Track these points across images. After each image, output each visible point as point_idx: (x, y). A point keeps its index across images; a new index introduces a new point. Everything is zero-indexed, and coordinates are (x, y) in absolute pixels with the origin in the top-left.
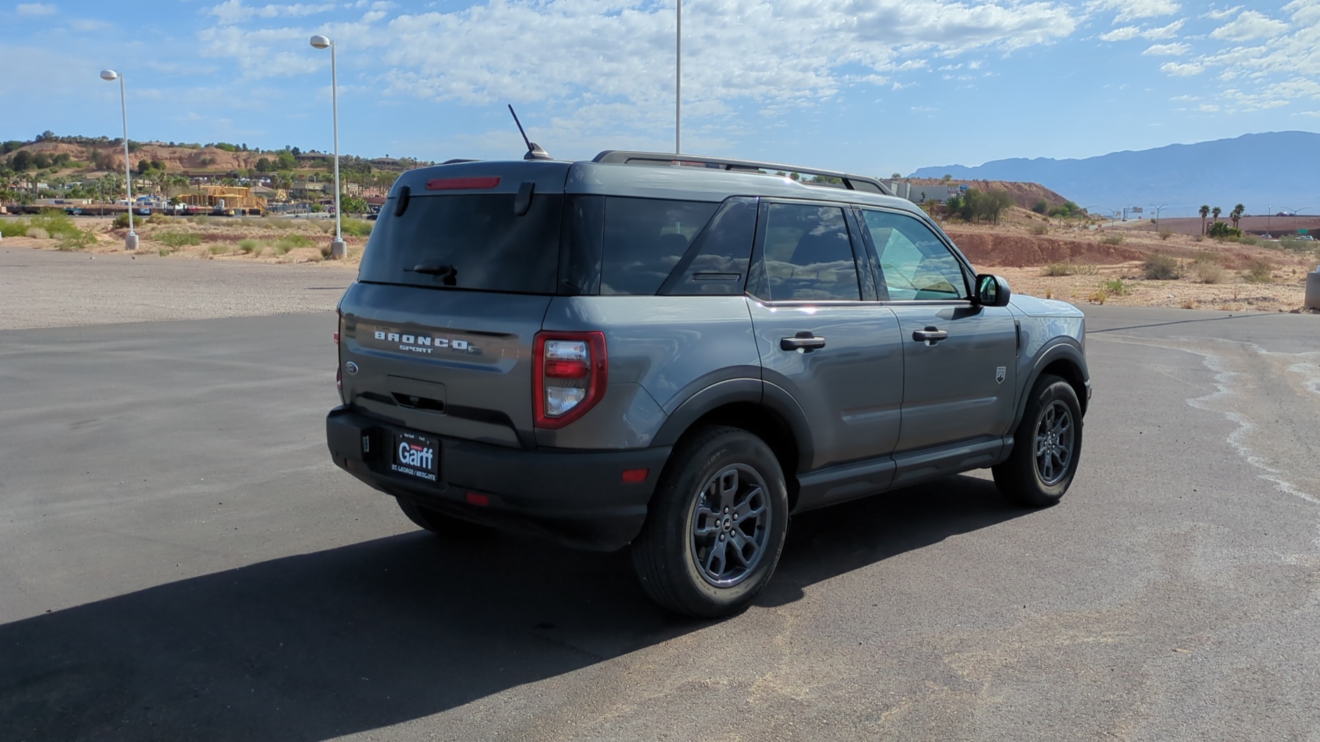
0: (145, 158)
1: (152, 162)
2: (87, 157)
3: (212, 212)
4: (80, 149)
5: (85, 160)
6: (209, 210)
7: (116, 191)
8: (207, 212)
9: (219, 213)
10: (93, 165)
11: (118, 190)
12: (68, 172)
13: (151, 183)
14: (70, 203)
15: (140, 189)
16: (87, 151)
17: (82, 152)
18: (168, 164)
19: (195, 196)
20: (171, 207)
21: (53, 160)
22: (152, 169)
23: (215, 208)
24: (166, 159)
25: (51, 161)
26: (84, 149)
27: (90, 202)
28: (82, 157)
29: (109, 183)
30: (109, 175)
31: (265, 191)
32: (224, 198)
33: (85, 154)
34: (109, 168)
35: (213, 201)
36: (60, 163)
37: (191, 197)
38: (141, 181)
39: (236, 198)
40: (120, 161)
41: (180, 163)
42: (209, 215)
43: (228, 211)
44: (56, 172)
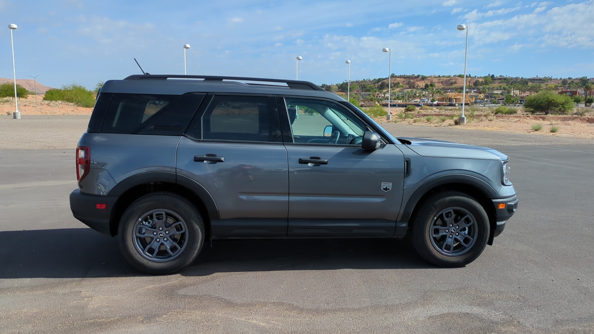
0: (428, 82)
1: (430, 84)
2: (406, 83)
3: (448, 105)
4: (404, 80)
5: (405, 84)
6: (447, 104)
7: (414, 97)
8: (446, 105)
9: (451, 105)
10: (408, 86)
11: (415, 96)
12: (398, 89)
13: (428, 93)
14: (395, 102)
15: (424, 95)
16: (406, 81)
17: (405, 81)
18: (436, 85)
19: (443, 98)
20: (432, 103)
21: (394, 85)
22: (430, 87)
23: (450, 103)
24: (436, 82)
25: (393, 85)
26: (405, 80)
27: (402, 101)
28: (404, 83)
29: (412, 94)
30: (412, 90)
31: (475, 95)
32: (455, 98)
33: (405, 82)
34: (414, 87)
35: (451, 100)
36: (396, 86)
37: (441, 98)
38: (424, 92)
39: (461, 98)
40: (418, 84)
41: (442, 84)
42: (447, 106)
43: (455, 104)
44: (394, 90)
